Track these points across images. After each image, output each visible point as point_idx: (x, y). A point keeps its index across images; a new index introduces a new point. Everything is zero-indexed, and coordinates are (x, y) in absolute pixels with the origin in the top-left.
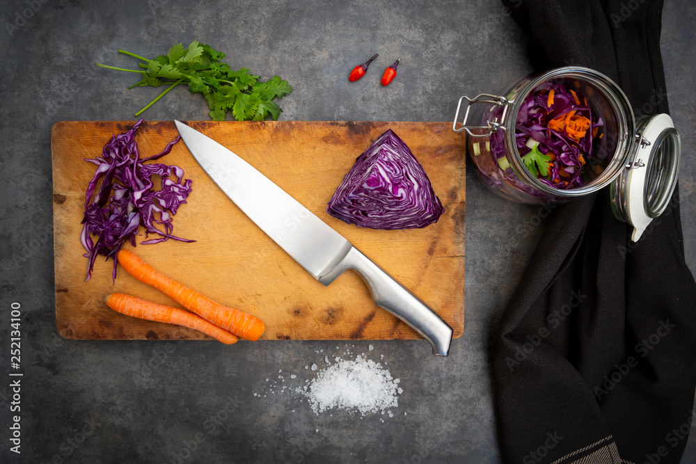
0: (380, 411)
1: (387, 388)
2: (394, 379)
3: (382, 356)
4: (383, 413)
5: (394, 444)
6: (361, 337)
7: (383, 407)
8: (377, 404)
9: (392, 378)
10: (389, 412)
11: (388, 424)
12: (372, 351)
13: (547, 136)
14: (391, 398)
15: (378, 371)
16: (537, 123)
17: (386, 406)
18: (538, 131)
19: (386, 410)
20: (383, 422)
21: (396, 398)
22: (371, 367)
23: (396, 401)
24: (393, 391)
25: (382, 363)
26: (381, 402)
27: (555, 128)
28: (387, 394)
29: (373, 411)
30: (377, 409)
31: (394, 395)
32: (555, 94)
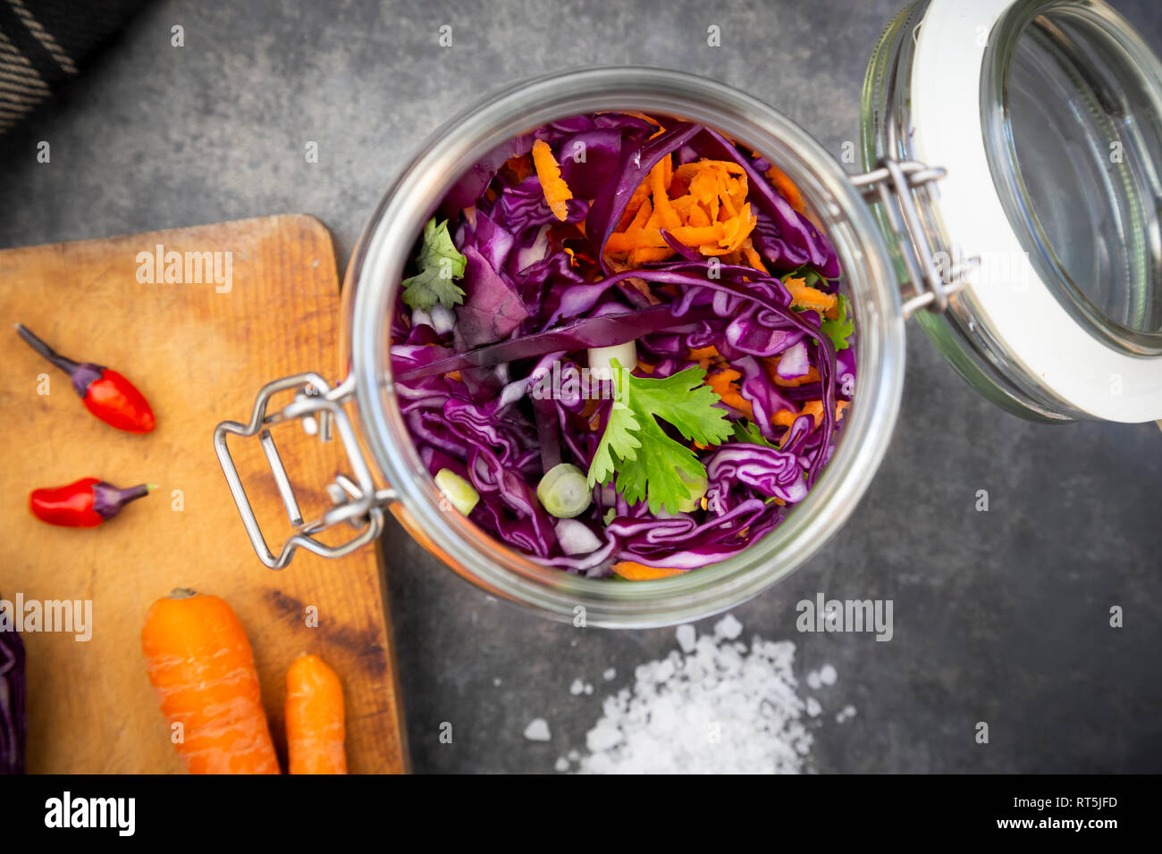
0: (805, 718)
1: (710, 681)
2: (678, 647)
3: (577, 687)
4: (814, 709)
5: (948, 677)
6: (372, 633)
7: (791, 705)
8: (777, 724)
9: (675, 655)
10: (814, 680)
11: (862, 690)
12: (552, 728)
13: (636, 299)
14: (756, 669)
15: (638, 710)
16: (568, 284)
17: (785, 691)
18: (589, 312)
19: (803, 692)
20: (850, 711)
21: (756, 647)
22: (615, 737)
23: (771, 648)
24: (729, 657)
25: (611, 689)
26: (768, 710)
27: (641, 256)
28: (736, 685)
29: (803, 748)
30: (798, 731)
31: (745, 656)
32: (557, 151)
